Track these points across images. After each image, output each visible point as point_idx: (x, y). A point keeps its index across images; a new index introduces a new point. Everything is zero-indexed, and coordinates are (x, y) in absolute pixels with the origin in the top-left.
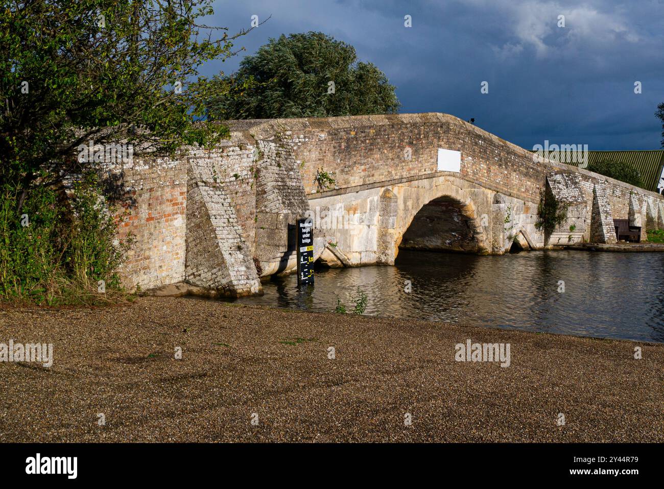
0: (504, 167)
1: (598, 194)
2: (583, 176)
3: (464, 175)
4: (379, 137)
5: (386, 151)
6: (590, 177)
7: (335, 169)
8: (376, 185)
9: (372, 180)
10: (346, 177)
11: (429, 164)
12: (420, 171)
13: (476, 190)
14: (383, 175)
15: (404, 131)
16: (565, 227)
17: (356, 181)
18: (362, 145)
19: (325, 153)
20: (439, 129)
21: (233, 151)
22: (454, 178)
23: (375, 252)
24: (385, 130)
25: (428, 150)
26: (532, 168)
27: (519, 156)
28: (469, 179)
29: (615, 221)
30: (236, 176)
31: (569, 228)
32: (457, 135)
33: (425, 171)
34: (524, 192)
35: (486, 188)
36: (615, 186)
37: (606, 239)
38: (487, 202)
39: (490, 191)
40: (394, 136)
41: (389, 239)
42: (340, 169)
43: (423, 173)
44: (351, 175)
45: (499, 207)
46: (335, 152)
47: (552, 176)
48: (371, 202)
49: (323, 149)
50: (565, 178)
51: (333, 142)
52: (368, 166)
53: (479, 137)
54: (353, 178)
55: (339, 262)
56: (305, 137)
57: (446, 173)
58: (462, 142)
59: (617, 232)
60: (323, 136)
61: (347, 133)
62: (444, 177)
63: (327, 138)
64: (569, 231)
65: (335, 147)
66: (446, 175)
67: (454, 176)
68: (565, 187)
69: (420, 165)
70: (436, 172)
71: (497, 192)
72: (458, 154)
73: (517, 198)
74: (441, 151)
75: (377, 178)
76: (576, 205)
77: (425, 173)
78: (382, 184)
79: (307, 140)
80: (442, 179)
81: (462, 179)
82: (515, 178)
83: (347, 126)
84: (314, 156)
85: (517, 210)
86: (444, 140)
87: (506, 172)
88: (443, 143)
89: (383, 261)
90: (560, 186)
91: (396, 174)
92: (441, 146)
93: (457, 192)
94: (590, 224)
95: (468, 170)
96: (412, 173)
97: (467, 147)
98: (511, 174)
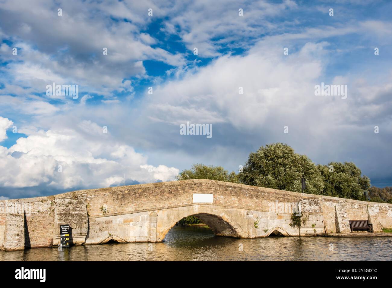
0: (255, 198)
1: (337, 208)
2: (325, 200)
3: (216, 203)
4: (145, 192)
5: (151, 197)
6: (331, 200)
7: (115, 206)
8: (144, 211)
9: (141, 209)
10: (122, 208)
11: (186, 200)
12: (179, 203)
13: (229, 210)
14: (149, 206)
15: (165, 188)
16: (308, 225)
17: (130, 210)
18: (133, 196)
19: (108, 200)
20: (193, 186)
21: (37, 203)
22: (209, 205)
23: (146, 237)
24: (150, 189)
25: (184, 195)
26: (282, 198)
27: (268, 193)
28: (221, 205)
29: (350, 221)
30: (38, 211)
31: (311, 225)
32: (210, 188)
33: (183, 203)
35: (239, 208)
36: (353, 203)
37: (341, 231)
38: (241, 215)
39: (243, 210)
40: (158, 191)
41: (152, 232)
42: (118, 205)
43: (181, 204)
44: (126, 208)
45: (249, 217)
46: (114, 200)
47: (301, 200)
48: (142, 218)
49: (107, 199)
50: (311, 201)
51: (113, 196)
52: (138, 204)
53: (230, 187)
54: (127, 209)
55: (123, 241)
56: (95, 195)
57: (200, 204)
58: (214, 190)
59: (351, 227)
60: (106, 194)
61: (122, 192)
63: (109, 195)
64: (312, 227)
65: (114, 198)
66: (201, 204)
67: (208, 204)
68: (309, 206)
69: (178, 201)
70: (192, 203)
71: (250, 210)
72: (212, 195)
74: (194, 195)
75: (145, 207)
76: (314, 214)
78: (149, 210)
79: (96, 196)
80: (197, 206)
81: (215, 205)
82: (266, 203)
83: (123, 189)
84: (101, 202)
85: (271, 217)
86: (198, 190)
87: (257, 201)
88: (196, 191)
89: (150, 241)
90: (305, 205)
91: (159, 206)
92: (195, 193)
93: (212, 211)
94: (335, 223)
95: (220, 201)
96: (172, 205)
97: (219, 191)
98: (262, 201)
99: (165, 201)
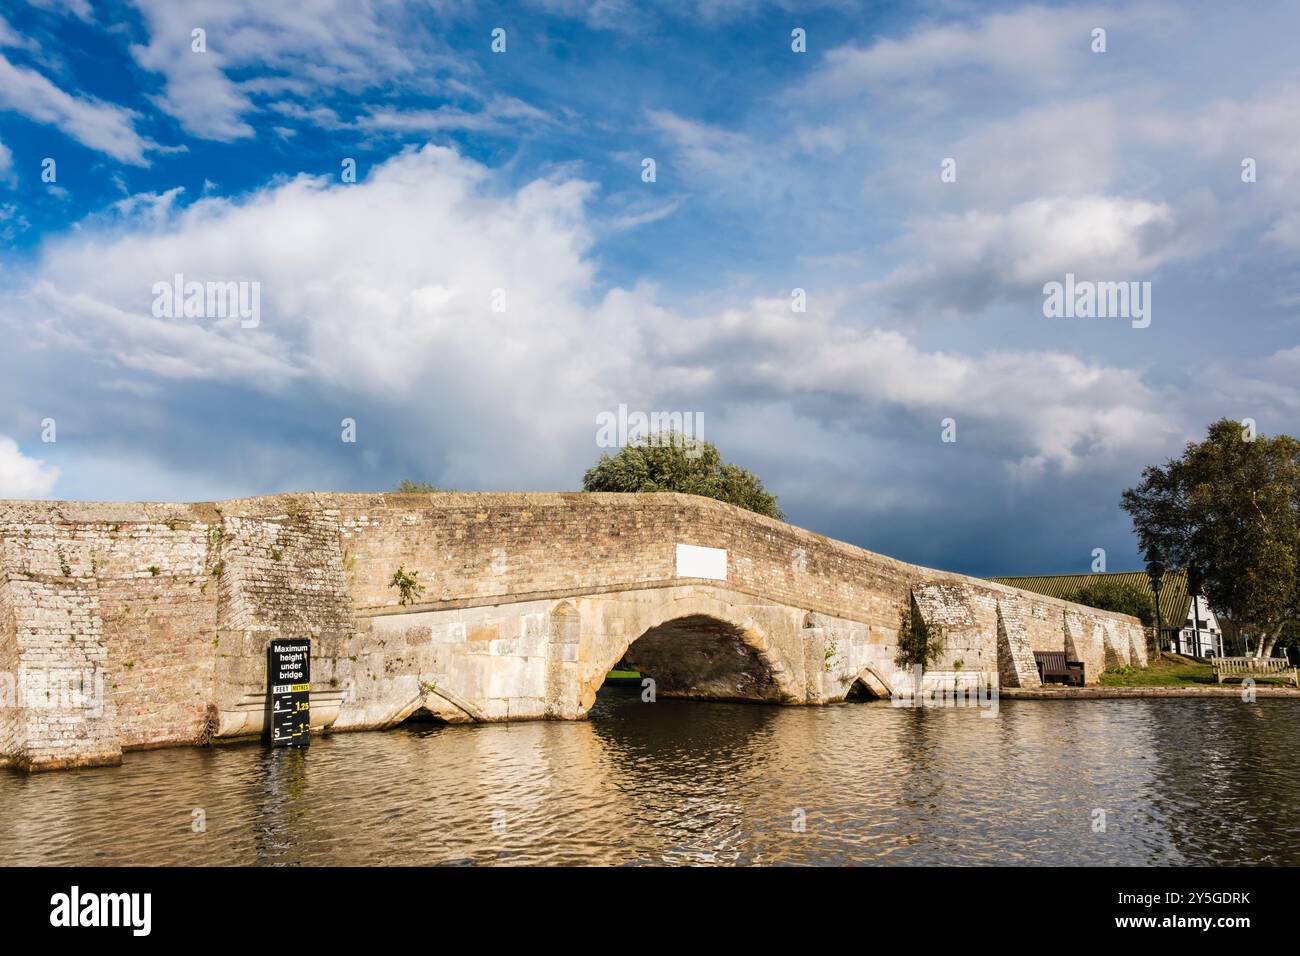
0: (822, 574)
1: (1003, 614)
2: (975, 588)
3: (735, 583)
4: (541, 523)
5: (558, 546)
6: (988, 590)
7: (442, 569)
8: (537, 596)
9: (527, 588)
10: (468, 582)
11: (657, 566)
12: (637, 576)
13: (764, 607)
14: (552, 580)
15: (599, 516)
16: (944, 664)
17: (491, 589)
18: (504, 534)
19: (417, 544)
20: (677, 516)
21: (148, 530)
22: (715, 588)
23: (541, 699)
24: (555, 514)
25: (654, 545)
26: (880, 577)
27: (852, 559)
28: (746, 591)
29: (1036, 654)
30: (154, 571)
31: (952, 664)
32: (718, 527)
33: (649, 576)
34: (866, 612)
35: (786, 604)
36: (1035, 602)
37: (1021, 681)
38: (791, 626)
39: (795, 611)
40: (578, 523)
41: (563, 678)
42: (452, 569)
43: (644, 578)
44: (480, 580)
45: (813, 633)
46: (440, 544)
47: (922, 588)
48: (530, 622)
49: (413, 539)
50: (944, 590)
51: (437, 528)
52: (517, 567)
53: (767, 529)
54: (483, 584)
55: (464, 715)
56: (371, 520)
57: (696, 581)
58: (730, 536)
59: (1040, 671)
60: (413, 518)
61: (468, 516)
62: (692, 587)
63: (423, 523)
64: (953, 668)
65: (439, 536)
66: (696, 584)
67: (714, 586)
68: (943, 605)
69: (636, 567)
70: (673, 578)
71: (811, 611)
72: (723, 553)
73: (853, 620)
74: (681, 548)
75: (539, 583)
76: (962, 630)
77: (649, 579)
78: (553, 595)
79: (375, 524)
80: (687, 590)
81: (733, 590)
82: (846, 591)
83: (470, 504)
84: (392, 548)
85: (856, 638)
86: (689, 532)
87: (828, 582)
88: (685, 536)
89: (555, 713)
90: (935, 603)
91: (583, 580)
92: (682, 541)
93: (723, 609)
94: (995, 659)
95: (744, 577)
96: (620, 579)
97: (740, 543)
98: (839, 585)
99: (598, 562)
